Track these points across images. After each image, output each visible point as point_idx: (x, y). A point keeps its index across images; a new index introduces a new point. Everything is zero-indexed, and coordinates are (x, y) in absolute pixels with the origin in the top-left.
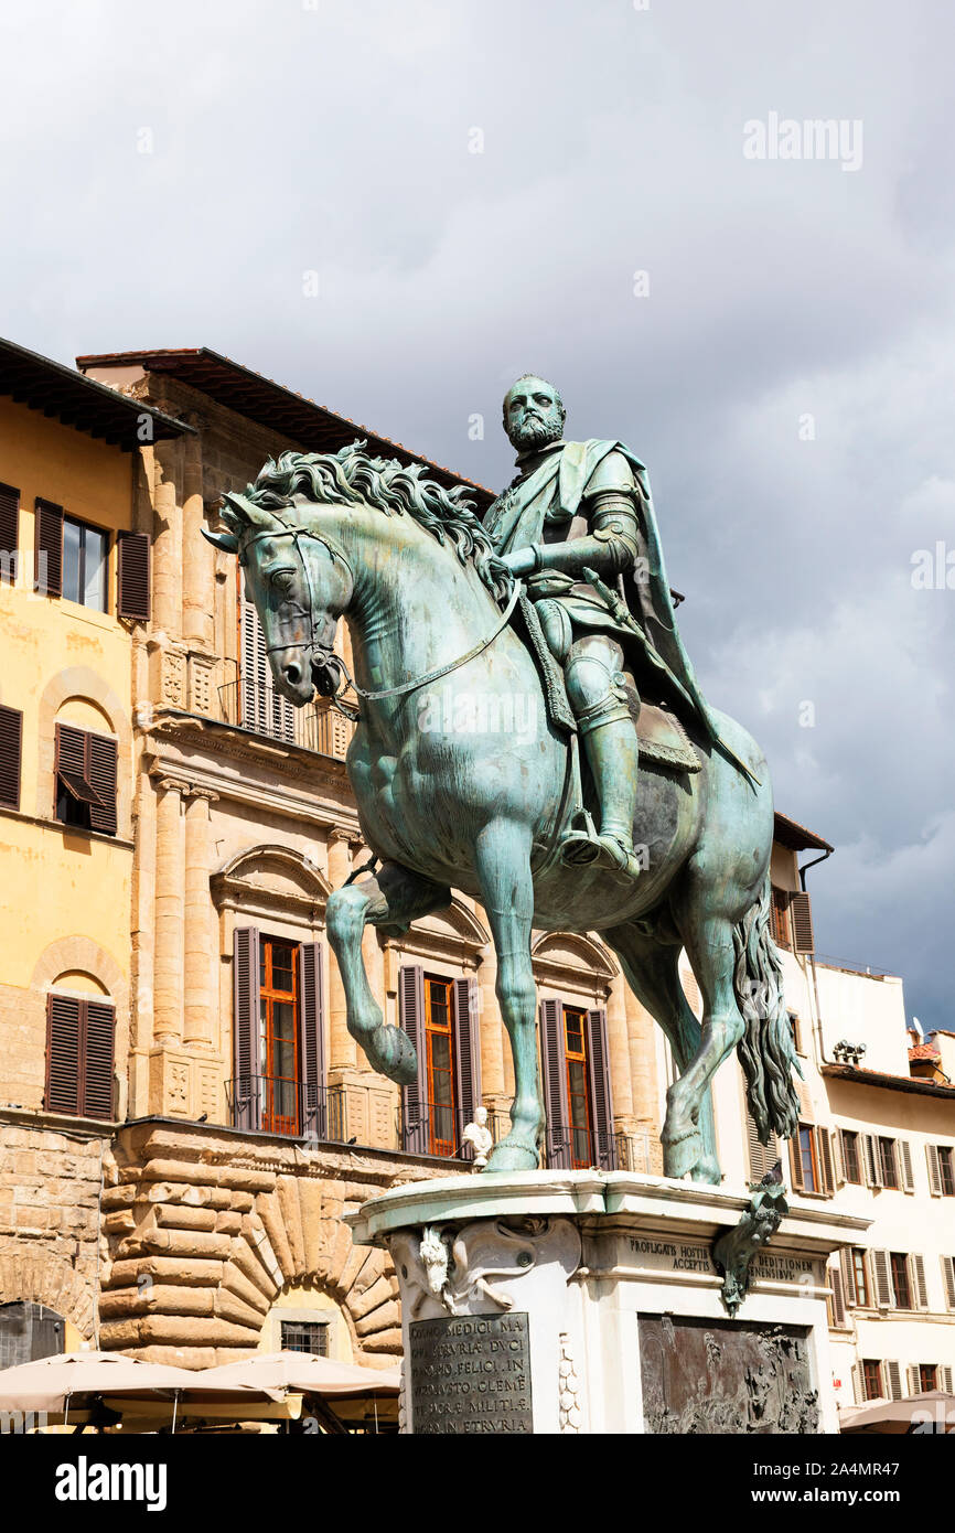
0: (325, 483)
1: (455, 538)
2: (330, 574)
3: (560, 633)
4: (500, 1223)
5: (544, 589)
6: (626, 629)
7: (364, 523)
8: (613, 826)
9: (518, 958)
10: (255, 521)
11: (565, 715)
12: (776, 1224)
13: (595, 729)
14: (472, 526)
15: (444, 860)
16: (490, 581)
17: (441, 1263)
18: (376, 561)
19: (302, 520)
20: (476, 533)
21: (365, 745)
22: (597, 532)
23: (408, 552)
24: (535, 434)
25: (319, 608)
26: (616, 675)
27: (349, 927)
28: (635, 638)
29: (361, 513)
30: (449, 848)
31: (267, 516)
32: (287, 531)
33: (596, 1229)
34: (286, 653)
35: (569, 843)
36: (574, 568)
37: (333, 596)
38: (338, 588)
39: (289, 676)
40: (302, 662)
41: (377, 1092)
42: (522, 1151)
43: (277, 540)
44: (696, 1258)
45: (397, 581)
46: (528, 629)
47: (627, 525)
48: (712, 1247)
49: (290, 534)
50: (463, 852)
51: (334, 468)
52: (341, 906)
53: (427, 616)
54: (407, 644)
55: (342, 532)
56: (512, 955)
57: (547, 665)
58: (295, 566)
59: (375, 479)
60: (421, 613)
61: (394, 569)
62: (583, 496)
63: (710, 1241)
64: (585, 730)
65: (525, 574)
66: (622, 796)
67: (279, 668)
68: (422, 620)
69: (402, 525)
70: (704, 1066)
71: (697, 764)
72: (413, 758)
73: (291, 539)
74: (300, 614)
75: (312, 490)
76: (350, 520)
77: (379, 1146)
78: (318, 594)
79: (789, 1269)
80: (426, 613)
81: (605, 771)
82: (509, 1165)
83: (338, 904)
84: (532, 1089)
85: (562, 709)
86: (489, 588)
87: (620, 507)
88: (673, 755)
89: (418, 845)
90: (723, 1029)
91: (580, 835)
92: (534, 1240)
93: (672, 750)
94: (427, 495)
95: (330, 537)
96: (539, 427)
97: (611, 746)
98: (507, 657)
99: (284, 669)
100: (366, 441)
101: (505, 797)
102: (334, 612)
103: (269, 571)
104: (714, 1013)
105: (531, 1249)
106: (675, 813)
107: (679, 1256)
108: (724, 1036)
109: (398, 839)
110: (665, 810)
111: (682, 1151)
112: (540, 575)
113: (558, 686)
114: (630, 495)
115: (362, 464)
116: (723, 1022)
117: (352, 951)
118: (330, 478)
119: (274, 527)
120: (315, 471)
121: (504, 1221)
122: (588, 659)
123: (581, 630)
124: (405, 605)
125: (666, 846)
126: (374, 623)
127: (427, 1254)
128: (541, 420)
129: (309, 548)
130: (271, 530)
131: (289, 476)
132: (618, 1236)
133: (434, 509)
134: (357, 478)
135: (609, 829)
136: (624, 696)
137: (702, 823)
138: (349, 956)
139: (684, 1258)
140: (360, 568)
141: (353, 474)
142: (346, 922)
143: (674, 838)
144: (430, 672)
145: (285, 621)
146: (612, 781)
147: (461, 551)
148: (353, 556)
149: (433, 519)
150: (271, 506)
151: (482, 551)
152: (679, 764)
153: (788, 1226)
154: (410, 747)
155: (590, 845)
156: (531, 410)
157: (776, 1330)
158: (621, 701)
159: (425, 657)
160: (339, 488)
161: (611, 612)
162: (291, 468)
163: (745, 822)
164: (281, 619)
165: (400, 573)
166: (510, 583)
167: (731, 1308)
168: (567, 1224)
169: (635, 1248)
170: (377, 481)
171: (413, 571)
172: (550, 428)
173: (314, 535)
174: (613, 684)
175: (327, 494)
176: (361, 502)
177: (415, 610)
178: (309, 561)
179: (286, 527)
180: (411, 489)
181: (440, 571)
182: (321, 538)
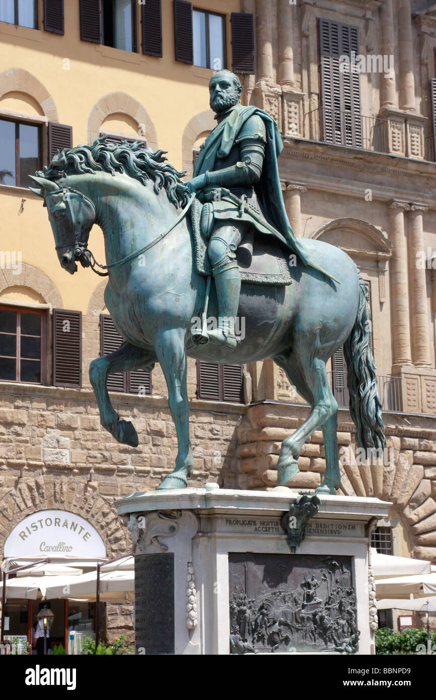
0: (81, 163)
1: (154, 180)
2: (82, 210)
3: (206, 224)
4: (160, 513)
7: (99, 182)
10: (45, 187)
11: (202, 267)
12: (316, 509)
17: (135, 530)
18: (107, 200)
19: (69, 183)
20: (167, 174)
22: (239, 164)
26: (230, 246)
29: (100, 176)
31: (53, 183)
32: (61, 190)
33: (208, 515)
34: (63, 250)
37: (85, 220)
38: (87, 216)
40: (70, 255)
41: (427, 378)
43: (56, 195)
44: (270, 526)
48: (281, 520)
49: (62, 192)
51: (87, 154)
53: (132, 225)
54: (122, 241)
55: (88, 187)
58: (65, 208)
59: (108, 155)
61: (115, 204)
62: (234, 143)
64: (214, 275)
68: (129, 227)
69: (122, 179)
70: (304, 429)
71: (289, 281)
73: (62, 194)
75: (74, 167)
76: (92, 181)
77: (429, 412)
78: (77, 220)
79: (338, 529)
80: (131, 223)
81: (220, 296)
82: (169, 486)
85: (201, 265)
86: (174, 202)
88: (273, 278)
90: (320, 410)
92: (176, 520)
93: (272, 276)
94: (138, 160)
96: (221, 102)
97: (223, 284)
103: (53, 211)
105: (175, 525)
106: (275, 307)
107: (259, 526)
108: (319, 413)
110: (267, 307)
113: (201, 253)
115: (102, 149)
119: (56, 189)
120: (76, 156)
121: (162, 512)
122: (217, 238)
125: (271, 324)
127: (130, 527)
129: (72, 198)
131: (64, 161)
132: (218, 518)
134: (99, 157)
136: (234, 256)
139: (262, 527)
141: (97, 155)
143: (275, 320)
144: (135, 252)
146: (223, 301)
147: (157, 186)
149: (140, 173)
150: (54, 178)
151: (171, 184)
153: (324, 510)
155: (203, 336)
156: (217, 92)
158: (231, 259)
159: (131, 246)
160: (88, 164)
162: (63, 158)
163: (328, 304)
164: (61, 233)
165: (119, 205)
166: (189, 196)
167: (293, 548)
168: (190, 513)
169: (228, 523)
170: (109, 157)
171: (126, 203)
172: (227, 101)
173: (75, 191)
174: (229, 250)
175: (82, 168)
176: (100, 170)
177: (125, 223)
178: (72, 204)
179: (61, 188)
180: (128, 158)
181: (140, 201)
182: (78, 192)
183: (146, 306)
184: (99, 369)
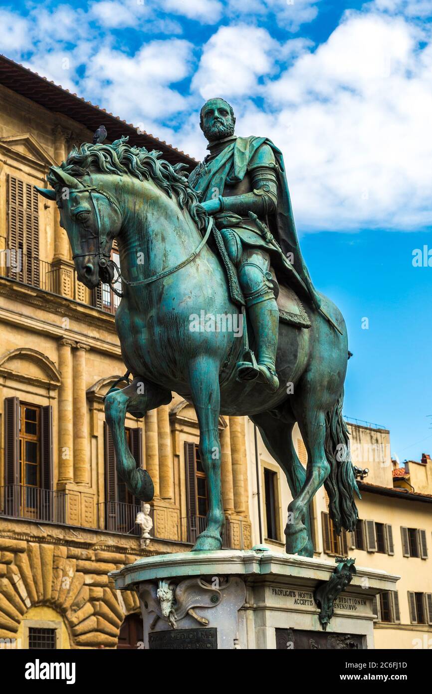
0: (106, 162)
1: (178, 194)
2: (109, 214)
3: (235, 248)
4: (202, 579)
5: (225, 223)
6: (272, 247)
7: (128, 185)
8: (266, 359)
9: (212, 432)
10: (67, 183)
11: (238, 295)
12: (350, 579)
13: (255, 304)
14: (187, 187)
15: (171, 376)
16: (197, 219)
17: (168, 600)
18: (135, 207)
19: (94, 183)
20: (189, 191)
21: (126, 310)
22: (255, 191)
23: (154, 202)
24: (219, 132)
25: (103, 234)
26: (267, 273)
27: (118, 414)
28: (276, 252)
29: (127, 179)
30: (174, 370)
31: (74, 180)
32: (85, 189)
33: (254, 582)
34: (84, 259)
35: (242, 369)
36: (243, 211)
37: (111, 227)
38: (113, 222)
39: (86, 271)
40: (94, 265)
41: (86, 495)
42: (213, 540)
43: (80, 195)
44: (306, 599)
45: (147, 218)
46: (217, 246)
47: (273, 187)
48: (315, 593)
49: (87, 191)
50: (182, 373)
51: (111, 153)
52: (114, 402)
53: (163, 239)
54: (152, 256)
55: (116, 190)
56: (208, 431)
57: (229, 267)
58: (90, 209)
60: (159, 237)
61: (145, 212)
62: (247, 169)
63: (314, 589)
64: (250, 305)
65: (215, 213)
66: (270, 342)
67: (80, 267)
68: (160, 241)
69: (149, 186)
70: (308, 492)
71: (309, 323)
72: (155, 319)
73: (87, 193)
74: (92, 237)
75: (99, 165)
76: (121, 183)
77: (87, 526)
78: (103, 225)
79: (354, 604)
80: (162, 237)
81: (260, 328)
82: (207, 547)
83: (112, 400)
84: (218, 505)
85: (237, 292)
86: (195, 222)
87: (269, 177)
88: (296, 318)
89: (156, 368)
90: (319, 471)
91: (248, 364)
93: (296, 315)
94: (162, 169)
95: (109, 193)
96: (221, 128)
97: (265, 314)
98: (206, 262)
99: (83, 268)
100: (128, 137)
101: (206, 343)
102: (111, 236)
103: (76, 212)
104: (314, 462)
106: (296, 351)
107: (297, 597)
108: (319, 475)
109: (145, 364)
110: (291, 349)
111: (297, 539)
112: (223, 214)
113: (235, 279)
114: (274, 169)
115: (126, 151)
116: (319, 467)
117: (120, 427)
118: (109, 159)
119: (79, 187)
120: (101, 154)
121: (204, 578)
122: (252, 265)
123: (247, 248)
124: (151, 233)
125: (291, 369)
126: (134, 242)
127: (161, 595)
128: (222, 124)
129: (98, 199)
130: (76, 188)
131: (87, 157)
132: (266, 586)
133: (166, 177)
134: (124, 158)
135: (263, 361)
136: (272, 286)
137: (311, 356)
138: (118, 430)
139: (300, 599)
140: (126, 211)
141: (122, 156)
142: (117, 411)
143: (296, 365)
144: (166, 270)
145: (84, 240)
146: (265, 334)
147: (181, 201)
148: (122, 204)
149: (166, 183)
150: (76, 174)
151: (192, 202)
152: (299, 323)
153: (355, 581)
154: (153, 313)
155: (253, 370)
156: (217, 118)
157: (347, 637)
158: (269, 288)
159: (162, 262)
160: (113, 164)
161: (263, 237)
162: (88, 153)
163: (333, 355)
164: (81, 239)
165: (148, 214)
166: (206, 219)
167: (324, 625)
168: (238, 579)
169: (274, 592)
170: (135, 160)
171: (155, 213)
172: (227, 128)
173: (100, 191)
174: (265, 279)
175: (108, 168)
176: (126, 173)
177: (156, 235)
178: (98, 207)
179: (85, 187)
180: (154, 165)
181: (170, 213)
182: (104, 193)
183: (186, 331)
184: (120, 402)
